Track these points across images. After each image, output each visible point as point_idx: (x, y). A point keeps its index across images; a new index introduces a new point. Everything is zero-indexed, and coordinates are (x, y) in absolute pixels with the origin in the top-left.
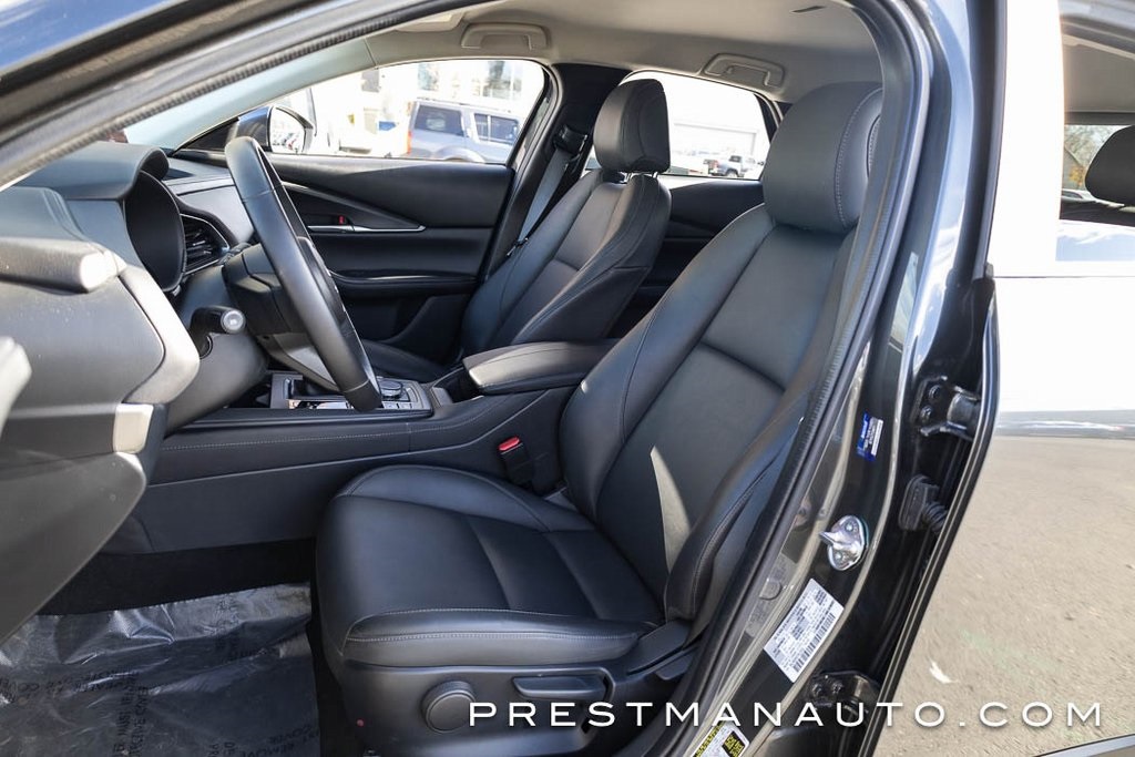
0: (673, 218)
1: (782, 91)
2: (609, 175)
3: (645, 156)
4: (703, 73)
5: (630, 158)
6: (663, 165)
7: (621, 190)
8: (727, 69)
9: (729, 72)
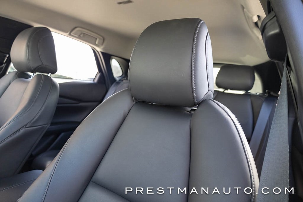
0: (61, 96)
1: (102, 47)
2: (22, 75)
3: (43, 64)
4: (70, 34)
5: (34, 65)
6: (54, 71)
7: (29, 82)
8: (81, 34)
9: (82, 36)
